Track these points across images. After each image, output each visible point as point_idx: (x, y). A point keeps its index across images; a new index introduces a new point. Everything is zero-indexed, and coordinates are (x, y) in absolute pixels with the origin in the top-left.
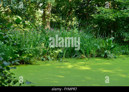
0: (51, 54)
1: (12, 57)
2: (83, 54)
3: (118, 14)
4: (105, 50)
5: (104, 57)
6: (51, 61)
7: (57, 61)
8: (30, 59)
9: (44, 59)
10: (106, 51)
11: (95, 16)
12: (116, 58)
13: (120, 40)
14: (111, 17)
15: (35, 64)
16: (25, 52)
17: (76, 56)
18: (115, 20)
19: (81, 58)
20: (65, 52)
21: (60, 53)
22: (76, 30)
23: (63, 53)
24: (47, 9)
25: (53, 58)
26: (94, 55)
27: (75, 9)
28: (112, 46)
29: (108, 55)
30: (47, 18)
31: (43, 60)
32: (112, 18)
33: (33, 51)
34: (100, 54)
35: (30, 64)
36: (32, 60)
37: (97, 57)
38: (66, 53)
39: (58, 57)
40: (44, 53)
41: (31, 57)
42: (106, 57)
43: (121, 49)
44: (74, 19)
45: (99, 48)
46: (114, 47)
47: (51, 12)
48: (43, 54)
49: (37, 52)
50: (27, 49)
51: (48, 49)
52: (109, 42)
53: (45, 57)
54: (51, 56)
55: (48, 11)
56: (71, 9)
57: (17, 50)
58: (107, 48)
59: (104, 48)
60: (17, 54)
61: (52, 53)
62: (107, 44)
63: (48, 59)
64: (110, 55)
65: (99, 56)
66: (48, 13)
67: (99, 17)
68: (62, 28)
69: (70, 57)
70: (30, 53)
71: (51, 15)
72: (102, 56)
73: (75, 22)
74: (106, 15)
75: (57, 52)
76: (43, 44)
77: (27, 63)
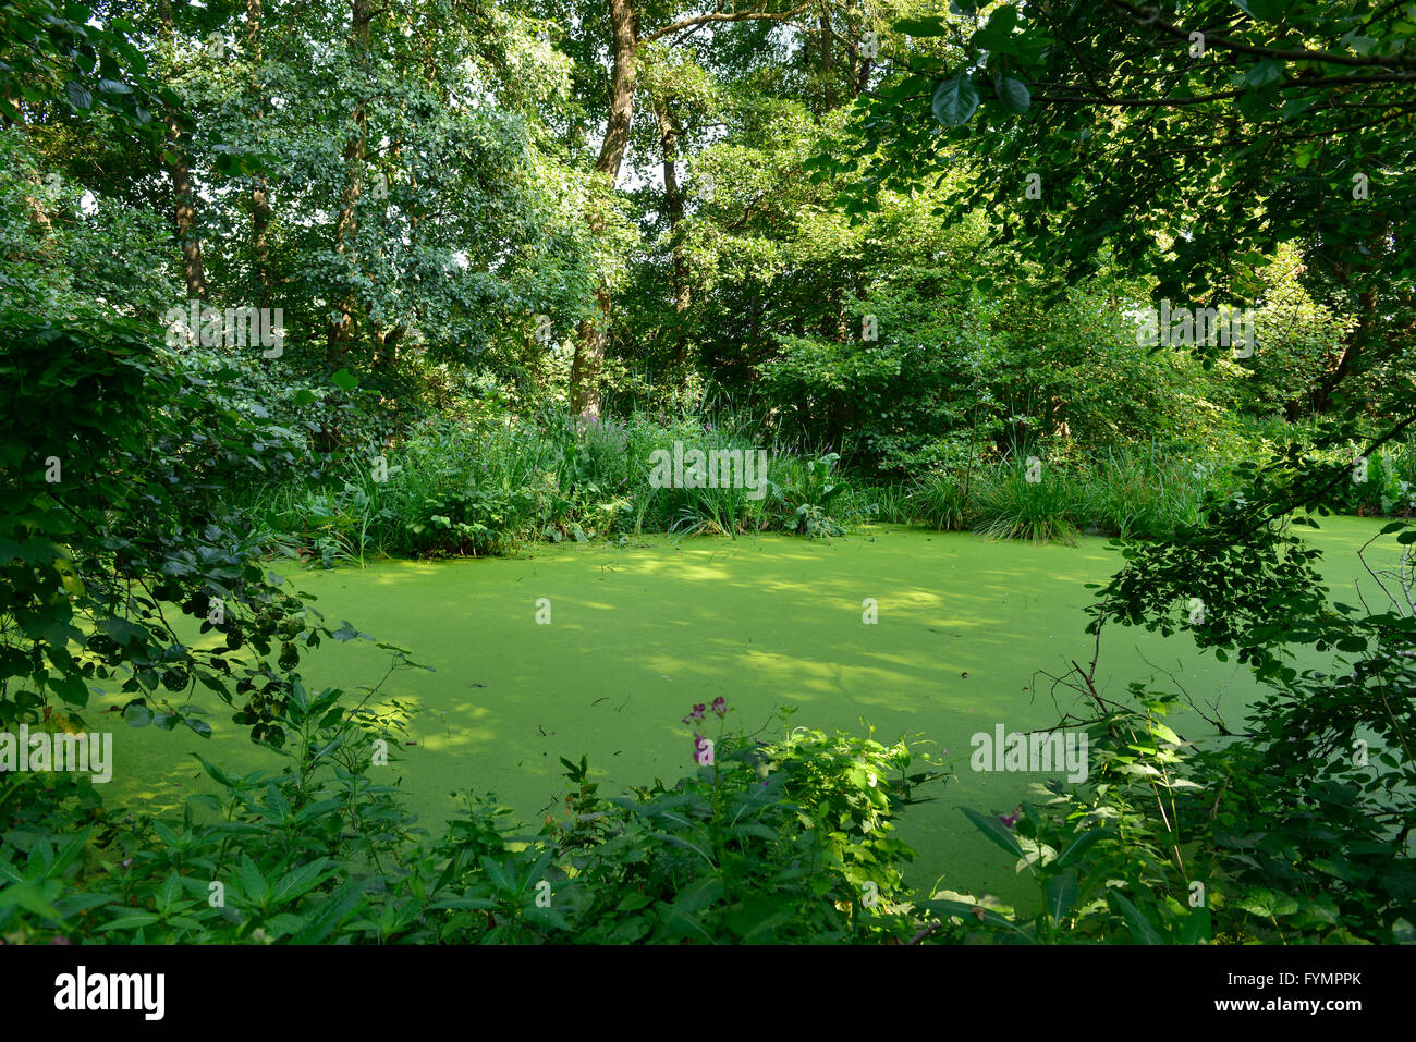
0: (587, 515)
1: (423, 527)
2: (713, 517)
3: (856, 364)
4: (801, 501)
5: (797, 531)
6: (583, 544)
7: (610, 543)
8: (496, 537)
9: (558, 536)
10: (804, 509)
11: (768, 370)
12: (841, 534)
13: (862, 466)
14: (828, 375)
15: (514, 557)
16: (475, 506)
17: (686, 524)
18: (842, 387)
19: (705, 534)
20: (643, 508)
21: (622, 513)
22: (691, 424)
23: (635, 514)
24: (589, 340)
25: (592, 532)
26: (757, 521)
27: (697, 340)
28: (828, 489)
29: (809, 524)
30: (587, 375)
31: (551, 540)
32: (831, 380)
33: (505, 503)
34: (781, 517)
35: (498, 555)
36: (505, 538)
37: (768, 529)
38: (647, 515)
39: (613, 529)
40: (560, 512)
41: (500, 527)
42: (802, 529)
43: (865, 500)
44: (692, 378)
45: (779, 496)
46: (837, 492)
47: (606, 353)
48: (554, 518)
49: (525, 508)
50: (484, 496)
51: (575, 498)
52: (819, 471)
53: (561, 528)
54: (587, 526)
55: (593, 348)
56: (683, 342)
57: (440, 500)
58: (808, 497)
59: (799, 498)
60: (441, 513)
61: (590, 511)
62: (811, 478)
63: (572, 538)
64: (817, 525)
65: (776, 527)
66: (591, 354)
67: (783, 374)
68: (638, 415)
69: (665, 528)
70: (495, 510)
71: (605, 365)
72: (787, 528)
73: (694, 389)
74: (811, 368)
75: (608, 507)
76: (551, 478)
77: (484, 552)
